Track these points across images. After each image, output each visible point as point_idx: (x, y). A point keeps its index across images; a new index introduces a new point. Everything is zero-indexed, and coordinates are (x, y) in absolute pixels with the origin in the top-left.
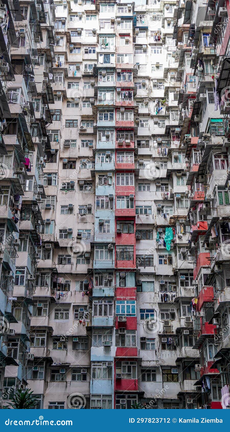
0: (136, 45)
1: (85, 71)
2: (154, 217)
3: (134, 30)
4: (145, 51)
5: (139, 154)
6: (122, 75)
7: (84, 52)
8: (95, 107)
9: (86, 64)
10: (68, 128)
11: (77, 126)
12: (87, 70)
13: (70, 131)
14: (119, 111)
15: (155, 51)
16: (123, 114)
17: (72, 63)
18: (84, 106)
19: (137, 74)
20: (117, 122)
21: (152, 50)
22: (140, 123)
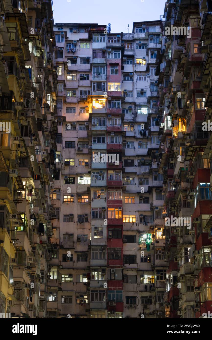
0: (124, 72)
1: (80, 97)
2: (137, 225)
3: (122, 59)
4: (132, 79)
5: (125, 172)
6: (112, 102)
7: (79, 80)
8: (89, 132)
9: (81, 90)
10: (67, 149)
11: (75, 147)
12: (82, 97)
13: (69, 151)
14: (110, 135)
15: (140, 78)
16: (113, 138)
17: (69, 90)
18: (80, 129)
19: (125, 100)
20: (108, 145)
21: (137, 77)
22: (127, 145)
